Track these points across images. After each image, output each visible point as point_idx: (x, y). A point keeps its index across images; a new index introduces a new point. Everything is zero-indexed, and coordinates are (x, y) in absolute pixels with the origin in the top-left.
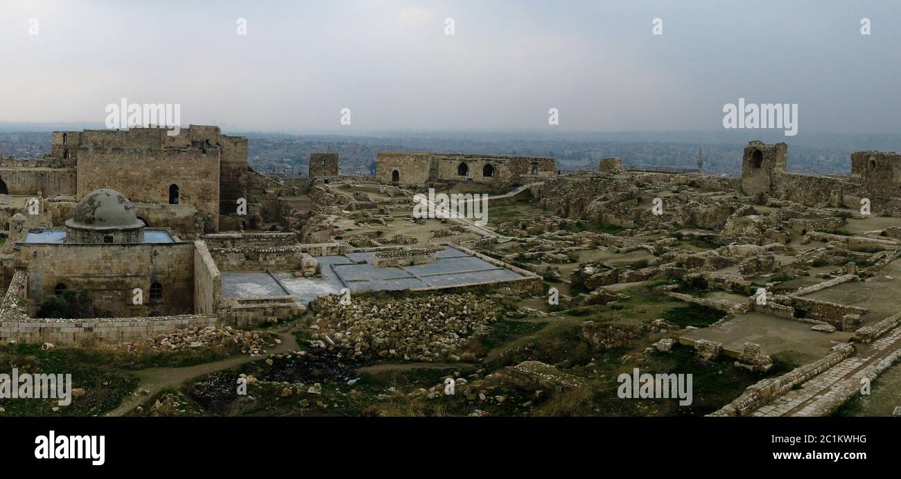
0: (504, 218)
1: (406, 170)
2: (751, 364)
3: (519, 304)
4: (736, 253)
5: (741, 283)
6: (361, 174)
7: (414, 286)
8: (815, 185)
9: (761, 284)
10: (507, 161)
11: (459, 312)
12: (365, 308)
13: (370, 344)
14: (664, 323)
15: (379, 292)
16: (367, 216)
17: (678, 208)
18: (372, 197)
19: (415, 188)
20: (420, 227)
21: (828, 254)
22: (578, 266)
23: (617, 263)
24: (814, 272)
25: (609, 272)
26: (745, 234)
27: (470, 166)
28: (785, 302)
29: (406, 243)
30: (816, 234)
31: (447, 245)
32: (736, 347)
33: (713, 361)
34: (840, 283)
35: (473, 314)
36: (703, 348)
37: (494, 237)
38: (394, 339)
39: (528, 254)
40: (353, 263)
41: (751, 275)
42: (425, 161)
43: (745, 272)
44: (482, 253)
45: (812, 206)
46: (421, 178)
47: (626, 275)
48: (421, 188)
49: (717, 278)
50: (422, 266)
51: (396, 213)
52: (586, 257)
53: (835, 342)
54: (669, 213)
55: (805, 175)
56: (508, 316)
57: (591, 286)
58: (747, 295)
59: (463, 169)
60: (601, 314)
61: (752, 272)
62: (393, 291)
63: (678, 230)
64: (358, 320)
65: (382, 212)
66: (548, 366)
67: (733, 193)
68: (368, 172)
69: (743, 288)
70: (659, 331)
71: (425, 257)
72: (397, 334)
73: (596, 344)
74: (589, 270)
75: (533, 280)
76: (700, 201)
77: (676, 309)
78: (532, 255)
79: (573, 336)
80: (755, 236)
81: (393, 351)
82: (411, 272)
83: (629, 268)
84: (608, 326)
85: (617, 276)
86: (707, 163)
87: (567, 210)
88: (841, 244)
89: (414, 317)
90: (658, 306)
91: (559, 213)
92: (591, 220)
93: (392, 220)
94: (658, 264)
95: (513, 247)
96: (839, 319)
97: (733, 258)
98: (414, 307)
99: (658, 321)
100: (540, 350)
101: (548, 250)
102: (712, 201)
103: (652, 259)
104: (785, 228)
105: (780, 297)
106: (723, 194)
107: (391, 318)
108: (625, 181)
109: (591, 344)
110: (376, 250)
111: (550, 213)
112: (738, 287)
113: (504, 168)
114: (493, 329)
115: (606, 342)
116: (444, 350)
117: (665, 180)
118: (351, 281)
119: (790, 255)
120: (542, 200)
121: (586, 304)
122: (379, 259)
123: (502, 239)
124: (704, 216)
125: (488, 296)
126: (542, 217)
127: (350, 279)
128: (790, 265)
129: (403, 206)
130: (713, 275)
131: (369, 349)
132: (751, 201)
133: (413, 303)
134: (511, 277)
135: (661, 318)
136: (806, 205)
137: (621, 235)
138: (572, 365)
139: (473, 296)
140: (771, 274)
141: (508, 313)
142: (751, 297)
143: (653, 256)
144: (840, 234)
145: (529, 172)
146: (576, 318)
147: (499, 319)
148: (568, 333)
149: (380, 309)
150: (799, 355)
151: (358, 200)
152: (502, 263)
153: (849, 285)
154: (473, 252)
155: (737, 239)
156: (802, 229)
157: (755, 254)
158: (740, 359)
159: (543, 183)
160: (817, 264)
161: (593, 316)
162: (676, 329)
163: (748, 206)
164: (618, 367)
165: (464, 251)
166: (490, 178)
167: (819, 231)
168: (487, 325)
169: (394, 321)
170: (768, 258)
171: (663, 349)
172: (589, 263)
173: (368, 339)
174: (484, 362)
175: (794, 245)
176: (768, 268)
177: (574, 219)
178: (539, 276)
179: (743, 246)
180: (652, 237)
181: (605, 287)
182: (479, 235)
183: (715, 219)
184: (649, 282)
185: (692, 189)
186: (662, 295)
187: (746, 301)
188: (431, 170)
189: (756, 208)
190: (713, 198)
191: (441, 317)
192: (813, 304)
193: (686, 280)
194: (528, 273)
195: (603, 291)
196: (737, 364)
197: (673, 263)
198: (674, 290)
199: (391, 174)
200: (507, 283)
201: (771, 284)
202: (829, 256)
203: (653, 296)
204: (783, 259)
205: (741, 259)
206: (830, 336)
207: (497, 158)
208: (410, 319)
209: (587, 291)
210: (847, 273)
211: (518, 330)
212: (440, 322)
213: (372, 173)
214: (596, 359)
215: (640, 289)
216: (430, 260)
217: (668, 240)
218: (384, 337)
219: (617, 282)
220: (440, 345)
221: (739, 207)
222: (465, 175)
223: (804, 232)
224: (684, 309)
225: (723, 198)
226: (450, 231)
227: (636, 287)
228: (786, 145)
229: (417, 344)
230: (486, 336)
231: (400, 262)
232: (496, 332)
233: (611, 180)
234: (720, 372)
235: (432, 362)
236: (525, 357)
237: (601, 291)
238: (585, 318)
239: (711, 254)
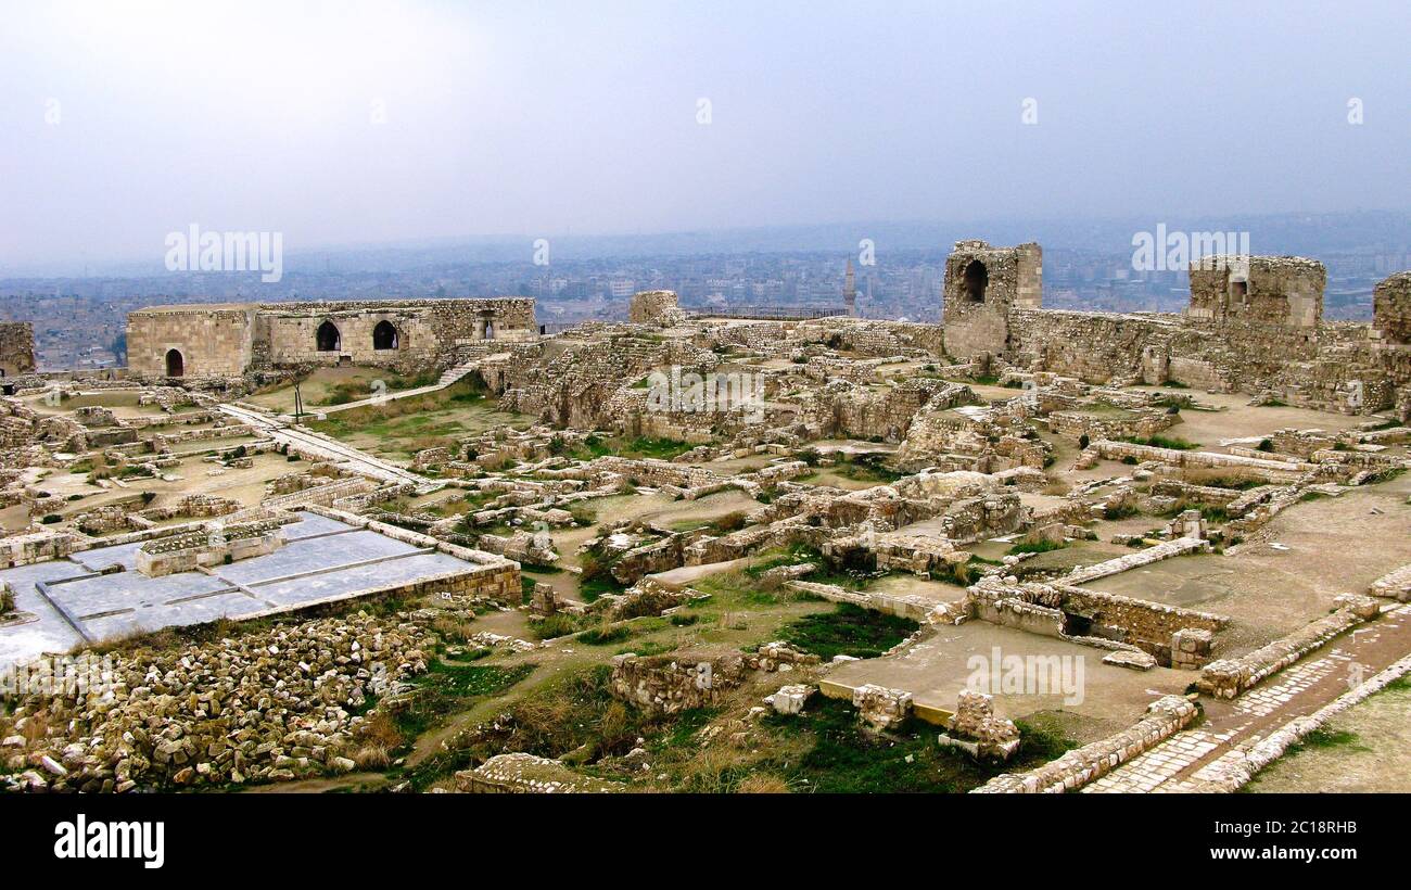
0: (426, 437)
1: (196, 348)
2: (972, 739)
3: (472, 627)
4: (935, 490)
5: (947, 557)
6: (93, 365)
7: (239, 609)
8: (1106, 336)
9: (993, 559)
10: (426, 312)
11: (342, 659)
12: (130, 674)
13: (151, 758)
14: (787, 650)
15: (159, 633)
16: (113, 462)
17: (807, 394)
18: (123, 415)
19: (222, 388)
20: (241, 473)
21: (1138, 490)
22: (596, 534)
23: (677, 522)
24: (1107, 531)
25: (664, 543)
26: (953, 447)
27: (344, 328)
28: (1043, 600)
29: (211, 514)
30: (1110, 446)
31: (303, 509)
32: (938, 701)
33: (894, 732)
34: (1166, 557)
35: (374, 659)
36: (871, 704)
37: (408, 482)
38: (205, 737)
39: (484, 515)
40: (92, 574)
41: (970, 539)
42: (238, 325)
43: (956, 531)
44: (383, 520)
45: (1101, 384)
46: (233, 363)
47: (699, 547)
48: (235, 386)
49: (895, 547)
50: (250, 561)
51: (182, 446)
52: (611, 512)
53: (1156, 693)
54: (788, 407)
55: (1083, 314)
56: (450, 657)
57: (626, 576)
58: (960, 583)
59: (328, 336)
60: (650, 637)
61: (970, 531)
62: (191, 628)
63: (808, 442)
64: (117, 706)
65: (149, 448)
66: (546, 762)
67: (925, 358)
68: (108, 360)
69: (952, 568)
70: (775, 670)
71: (257, 540)
72: (211, 724)
73: (645, 705)
74: (619, 540)
75: (499, 571)
76: (853, 377)
77: (809, 617)
78: (494, 517)
79: (592, 689)
80: (975, 453)
81: (204, 767)
82: (229, 579)
83: (707, 532)
84: (667, 662)
85: (680, 551)
86: (865, 294)
87: (565, 413)
88: (1167, 468)
89: (244, 682)
90: (771, 612)
91: (547, 418)
92: (617, 431)
93: (174, 466)
94: (768, 519)
95: (450, 502)
96: (1164, 640)
97: (930, 502)
98: (243, 657)
99: (775, 647)
100: (526, 728)
101: (527, 502)
102: (879, 380)
103: (755, 510)
104: (1041, 433)
105: (1035, 587)
106: (903, 361)
107: (192, 689)
108: (689, 341)
109: (634, 704)
110: (144, 538)
111: (529, 420)
112: (942, 565)
113: (420, 328)
114: (420, 687)
115: (666, 699)
116: (317, 748)
117: (775, 336)
118: (91, 617)
119: (1054, 493)
120: (508, 394)
121: (618, 617)
122: (152, 558)
123: (425, 485)
124: (864, 411)
125: (402, 614)
126: (510, 429)
127: (88, 613)
128: (1055, 516)
129: (197, 431)
130: (890, 540)
131: (151, 770)
132: (966, 376)
133: (237, 648)
134: (449, 568)
135: (780, 638)
136: (1087, 382)
137: (685, 460)
138: (596, 755)
139: (371, 619)
140: (1014, 536)
141: (450, 649)
142: (971, 588)
143: (757, 503)
144: (1165, 445)
145: (477, 333)
146: (597, 648)
147: (432, 664)
148: (584, 684)
149: (164, 673)
150: (1077, 719)
151: (89, 425)
152: (430, 540)
153: (1186, 562)
154: (364, 520)
155: (937, 459)
156: (1080, 434)
157: (977, 493)
158: (950, 727)
159: (507, 356)
160: (1112, 514)
161: (635, 643)
162: (812, 664)
163: (960, 386)
164: (694, 754)
165: (342, 520)
166: (390, 352)
167: (1117, 439)
168: (406, 680)
169: (201, 697)
170: (1007, 501)
171: (786, 709)
172: (618, 526)
173: (145, 747)
174: (406, 767)
175: (1062, 471)
176: (1007, 523)
177: (582, 430)
178: (512, 562)
179: (951, 474)
180: (752, 462)
181: (656, 576)
182: (373, 480)
183: (886, 416)
184: (751, 561)
185: (833, 352)
186: (780, 588)
187: (961, 596)
188: (256, 344)
189: (976, 389)
190: (880, 369)
191: (305, 674)
192: (1107, 603)
193: (829, 552)
194: (487, 556)
195: (653, 586)
196: (944, 738)
197: (801, 518)
198: (805, 576)
199: (163, 359)
200: (441, 581)
201: (1013, 559)
202: (1140, 495)
203: (760, 591)
204: (1038, 503)
205: (947, 504)
206: (1144, 677)
207: (402, 306)
208: (235, 685)
209: (619, 588)
210: (1181, 535)
211: (474, 687)
212: (303, 685)
213: (119, 361)
214: (646, 739)
215: (731, 576)
216: (268, 547)
217: (787, 467)
218: (180, 737)
219: (681, 564)
220: (307, 738)
221: (939, 389)
222: (333, 349)
223: (1084, 442)
224: (827, 617)
225: (904, 369)
226: (308, 478)
227: (722, 573)
228: (1040, 249)
229: (258, 742)
230: (406, 705)
231: (201, 558)
232: (426, 695)
233: (656, 340)
234: (909, 759)
235: (295, 779)
236: (496, 745)
237: (649, 585)
238: (617, 647)
239: (881, 494)
